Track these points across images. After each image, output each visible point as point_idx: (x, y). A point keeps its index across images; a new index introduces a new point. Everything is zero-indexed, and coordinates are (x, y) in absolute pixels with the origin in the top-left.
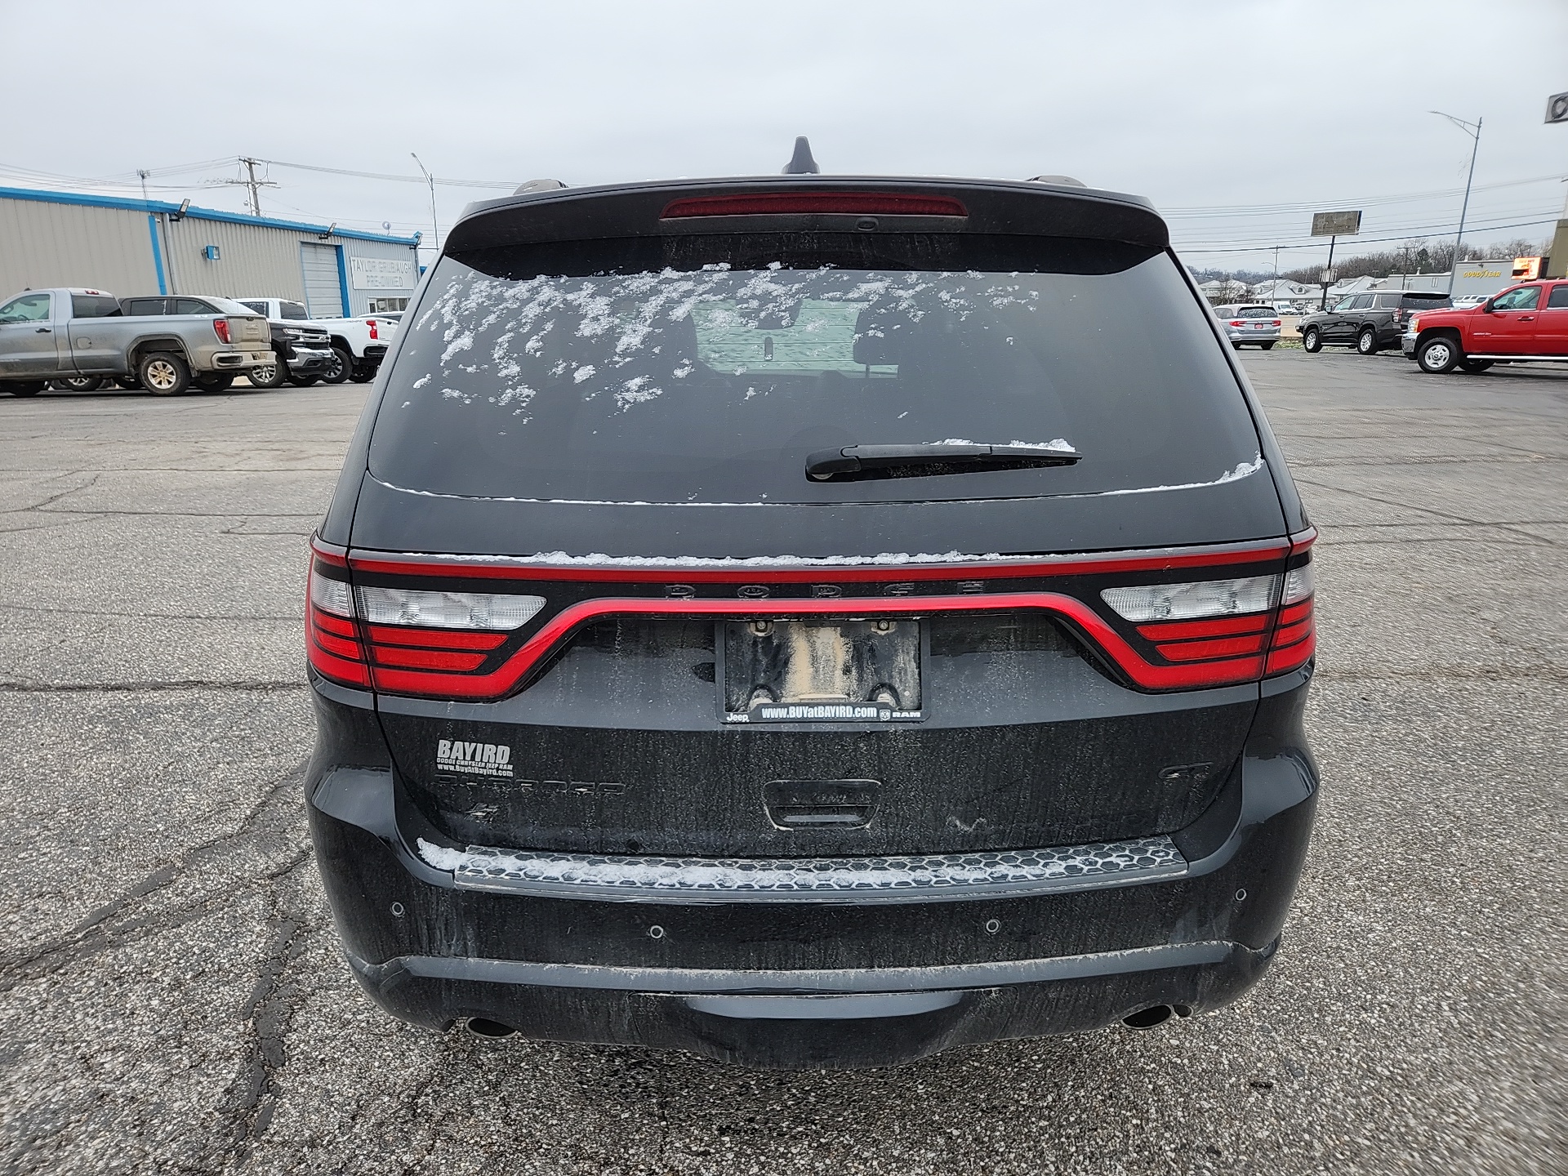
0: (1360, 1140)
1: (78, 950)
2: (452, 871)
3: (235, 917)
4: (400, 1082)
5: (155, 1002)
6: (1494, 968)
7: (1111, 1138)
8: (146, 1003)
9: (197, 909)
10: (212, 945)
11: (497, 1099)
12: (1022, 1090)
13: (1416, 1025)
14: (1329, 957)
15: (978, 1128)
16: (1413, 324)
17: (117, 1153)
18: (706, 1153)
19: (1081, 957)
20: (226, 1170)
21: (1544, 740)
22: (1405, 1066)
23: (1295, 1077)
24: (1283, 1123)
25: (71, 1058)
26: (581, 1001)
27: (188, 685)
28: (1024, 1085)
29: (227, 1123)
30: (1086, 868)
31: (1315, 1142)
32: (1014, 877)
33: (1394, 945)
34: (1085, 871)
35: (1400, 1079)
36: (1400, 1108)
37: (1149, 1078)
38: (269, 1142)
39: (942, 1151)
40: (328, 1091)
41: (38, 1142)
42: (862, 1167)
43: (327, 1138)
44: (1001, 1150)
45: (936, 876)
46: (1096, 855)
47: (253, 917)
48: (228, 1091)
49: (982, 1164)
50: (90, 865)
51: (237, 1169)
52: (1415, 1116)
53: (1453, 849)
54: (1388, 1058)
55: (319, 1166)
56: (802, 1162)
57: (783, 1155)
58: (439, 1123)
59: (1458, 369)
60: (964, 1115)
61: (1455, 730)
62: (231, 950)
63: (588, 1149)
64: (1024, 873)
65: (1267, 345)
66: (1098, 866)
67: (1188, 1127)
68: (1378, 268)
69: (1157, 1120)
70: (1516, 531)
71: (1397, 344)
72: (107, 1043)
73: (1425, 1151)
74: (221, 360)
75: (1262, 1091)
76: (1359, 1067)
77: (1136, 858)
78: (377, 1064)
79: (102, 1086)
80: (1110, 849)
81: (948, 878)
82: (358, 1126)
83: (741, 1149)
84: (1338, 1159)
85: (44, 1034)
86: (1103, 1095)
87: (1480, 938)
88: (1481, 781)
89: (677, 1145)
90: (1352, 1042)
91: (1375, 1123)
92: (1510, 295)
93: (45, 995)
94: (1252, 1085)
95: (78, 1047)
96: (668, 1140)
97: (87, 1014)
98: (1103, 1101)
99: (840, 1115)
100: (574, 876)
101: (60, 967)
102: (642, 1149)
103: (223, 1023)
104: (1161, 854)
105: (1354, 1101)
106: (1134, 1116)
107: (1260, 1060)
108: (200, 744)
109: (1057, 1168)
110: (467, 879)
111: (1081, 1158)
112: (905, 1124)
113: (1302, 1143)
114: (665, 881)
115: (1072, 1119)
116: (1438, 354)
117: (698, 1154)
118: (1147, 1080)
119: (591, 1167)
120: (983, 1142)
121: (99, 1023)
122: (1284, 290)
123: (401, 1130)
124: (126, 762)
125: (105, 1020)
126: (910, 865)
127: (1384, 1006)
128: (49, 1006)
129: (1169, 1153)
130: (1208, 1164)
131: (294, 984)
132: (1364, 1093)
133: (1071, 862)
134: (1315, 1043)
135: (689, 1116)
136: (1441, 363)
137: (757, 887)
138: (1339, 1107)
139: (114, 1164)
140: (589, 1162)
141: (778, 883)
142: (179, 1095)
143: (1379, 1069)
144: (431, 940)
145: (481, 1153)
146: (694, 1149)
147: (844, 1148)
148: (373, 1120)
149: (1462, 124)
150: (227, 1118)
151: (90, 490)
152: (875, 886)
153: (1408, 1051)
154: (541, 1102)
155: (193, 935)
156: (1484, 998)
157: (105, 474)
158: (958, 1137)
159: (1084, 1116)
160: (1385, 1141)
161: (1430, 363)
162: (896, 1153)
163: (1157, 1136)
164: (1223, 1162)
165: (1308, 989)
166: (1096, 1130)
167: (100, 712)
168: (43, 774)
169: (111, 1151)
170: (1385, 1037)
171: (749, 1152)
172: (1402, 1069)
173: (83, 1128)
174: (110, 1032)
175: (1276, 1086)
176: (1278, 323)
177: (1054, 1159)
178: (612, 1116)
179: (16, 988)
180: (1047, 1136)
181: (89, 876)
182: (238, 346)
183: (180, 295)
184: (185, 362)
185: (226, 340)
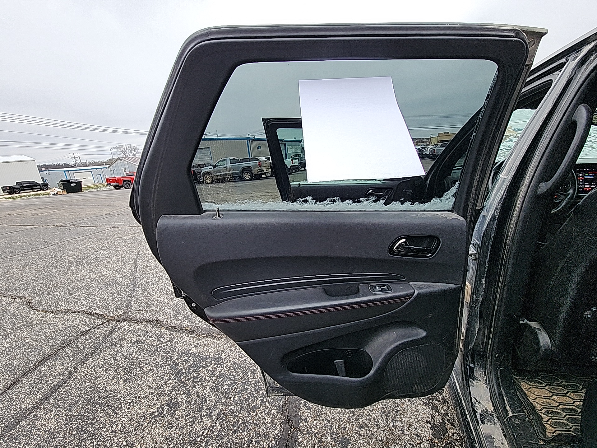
74: (259, 171)
182: (263, 168)
183: (253, 157)
184: (252, 172)
185: (260, 167)
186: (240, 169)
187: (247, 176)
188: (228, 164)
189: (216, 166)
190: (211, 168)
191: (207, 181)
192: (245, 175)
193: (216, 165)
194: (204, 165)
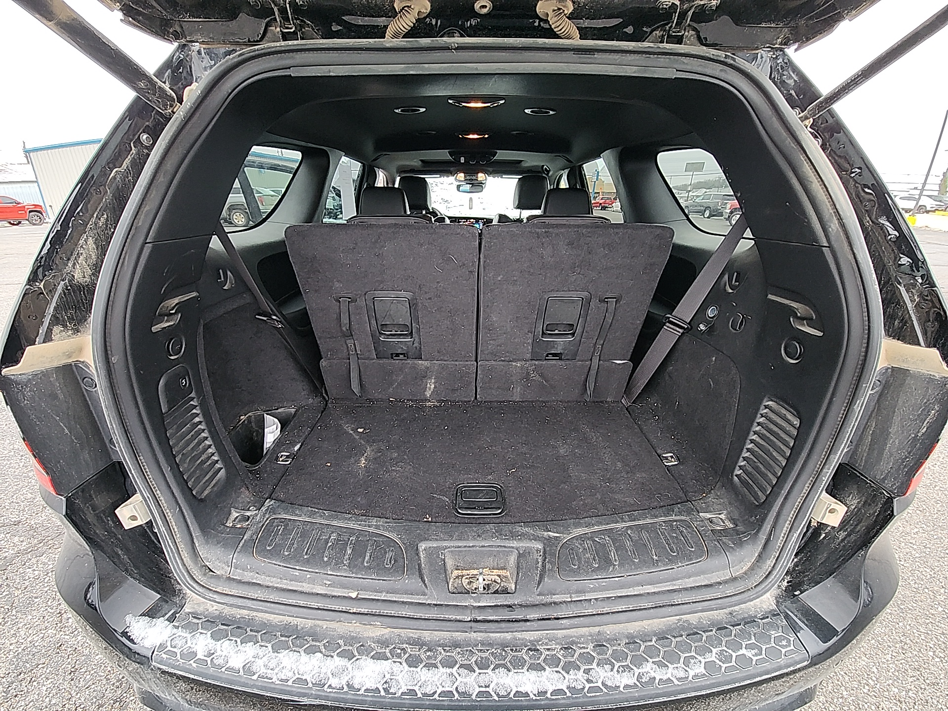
16: (728, 206)
114: (336, 680)
126: (563, 661)
137: (421, 695)
141: (440, 688)
152: (532, 695)
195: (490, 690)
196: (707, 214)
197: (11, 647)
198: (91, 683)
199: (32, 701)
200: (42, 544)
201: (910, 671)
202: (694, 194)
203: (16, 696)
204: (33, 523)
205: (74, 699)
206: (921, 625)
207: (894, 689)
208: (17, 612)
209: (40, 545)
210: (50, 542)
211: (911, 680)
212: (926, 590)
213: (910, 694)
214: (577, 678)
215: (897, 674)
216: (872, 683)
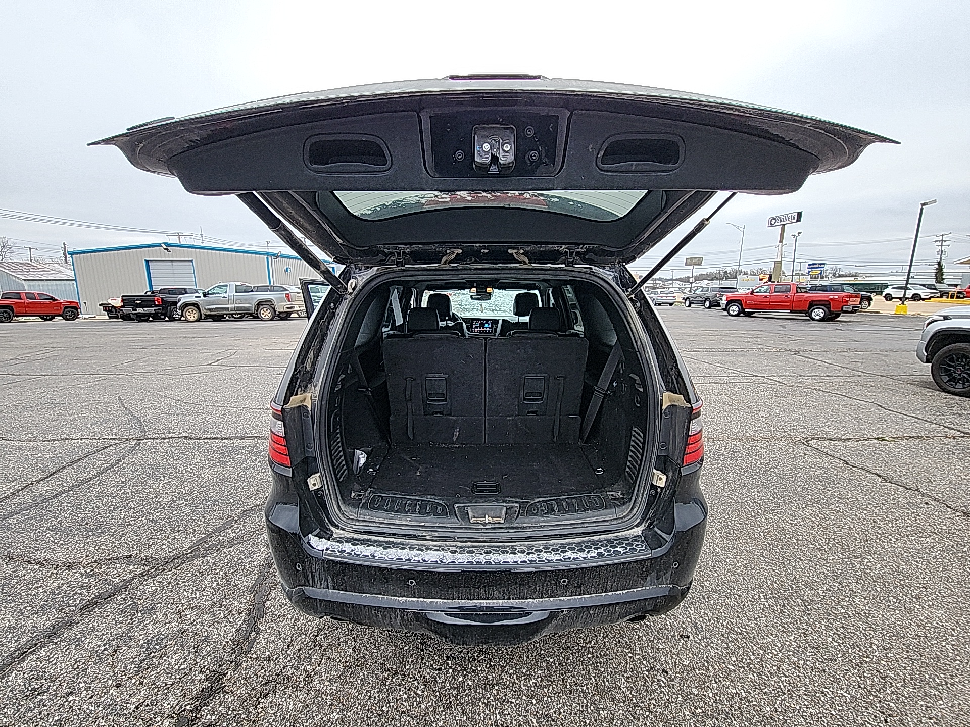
0: (729, 667)
1: (188, 558)
2: (323, 551)
3: (254, 544)
4: (311, 628)
5: (214, 584)
6: (781, 577)
7: (620, 663)
8: (210, 585)
9: (240, 540)
10: (243, 557)
11: (351, 638)
12: (580, 638)
13: (750, 606)
14: (710, 571)
15: (561, 658)
16: (724, 298)
17: (184, 662)
18: (440, 669)
19: (604, 594)
20: (229, 672)
21: (792, 469)
22: (747, 627)
23: (699, 632)
24: (695, 657)
25: (174, 612)
26: (378, 612)
27: (253, 438)
28: (581, 635)
29: (234, 647)
30: (606, 554)
31: (710, 667)
32: (574, 559)
33: (738, 565)
34: (605, 555)
35: (745, 634)
36: (746, 649)
37: (636, 632)
38: (251, 658)
39: (545, 670)
40: (279, 632)
41: (153, 655)
42: (509, 678)
43: (276, 656)
44: (571, 670)
45: (539, 558)
46: (610, 547)
47: (261, 544)
48: (237, 631)
49: (562, 677)
50: (201, 518)
51: (234, 671)
52: (753, 654)
53: (758, 519)
54: (739, 623)
55: (270, 671)
56: (482, 675)
57: (474, 671)
58: (325, 650)
59: (742, 315)
60: (555, 652)
61: (755, 464)
62: (250, 559)
63: (388, 666)
64: (578, 557)
65: (671, 304)
66: (612, 553)
67: (653, 658)
68: (710, 277)
69: (639, 654)
70: (771, 379)
71: (719, 305)
72: (190, 604)
73: (759, 673)
74: (287, 308)
75: (685, 639)
76: (727, 627)
77: (629, 548)
78: (302, 618)
79: (184, 626)
80: (617, 543)
81: (544, 559)
82: (290, 650)
83: (455, 667)
84: (721, 677)
85: (165, 599)
86: (616, 641)
87: (774, 562)
88: (767, 487)
89: (427, 664)
90: (723, 614)
91: (736, 658)
92: (760, 288)
93: (170, 580)
94: (681, 636)
95: (178, 607)
96: (424, 662)
97: (185, 590)
98: (616, 644)
99: (500, 650)
100: (375, 555)
101: (179, 567)
102: (412, 667)
103: (241, 595)
104: (640, 546)
105: (726, 645)
106: (629, 652)
107: (683, 623)
108: (254, 464)
109: (596, 680)
110: (329, 555)
111: (606, 675)
112: (529, 656)
113: (704, 668)
114: (416, 559)
115: (602, 654)
116: (734, 309)
117: (436, 670)
118: (635, 633)
119: (388, 675)
120: (563, 666)
121: (189, 595)
122: (676, 285)
123: (308, 653)
124: (223, 471)
125: (192, 593)
126: (527, 552)
127: (736, 596)
128: (170, 585)
129: (645, 672)
130: (663, 679)
131: (273, 577)
132: (730, 641)
133: (599, 551)
134: (707, 614)
135: (434, 650)
136: (736, 313)
137: (457, 563)
138: (720, 648)
139: (182, 667)
140: (388, 673)
141: (467, 561)
142: (216, 632)
143: (736, 629)
144: (314, 581)
145: (341, 665)
146: (435, 667)
147: (501, 668)
148: (297, 647)
149: (738, 228)
150: (234, 645)
151: (232, 357)
152: (511, 563)
153: (748, 619)
154: (370, 640)
155: (236, 552)
156: (778, 593)
157: (239, 351)
158: (552, 662)
159: (608, 652)
160: (741, 667)
161: (731, 312)
162: (524, 671)
163: (640, 663)
164: (669, 678)
165: (702, 587)
166: (613, 659)
167: (218, 449)
168: (191, 476)
169: (182, 661)
170: (737, 612)
171: (459, 669)
172: (746, 629)
173: (172, 648)
174: (193, 599)
175: (691, 637)
176: (675, 297)
177: (594, 675)
178: (400, 649)
179: (158, 576)
180: (591, 662)
181: (199, 523)
182: (293, 303)
183: (275, 285)
184: (274, 309)
185: (289, 301)
186: (254, 302)
187: (266, 313)
188: (231, 293)
189: (208, 294)
190: (200, 297)
191: (189, 317)
192: (262, 312)
193: (210, 292)
194: (185, 291)
195: (491, 561)
196: (707, 304)
197: (141, 637)
198: (211, 652)
199: (164, 669)
200: (154, 569)
201: (809, 648)
202: (697, 285)
203: (148, 669)
204: (143, 556)
205: (198, 664)
206: (823, 620)
207: (793, 658)
208: (142, 614)
209: (153, 570)
210: (160, 568)
211: (810, 654)
212: (832, 598)
213: (808, 663)
214: (533, 557)
215: (797, 649)
216: (775, 653)
